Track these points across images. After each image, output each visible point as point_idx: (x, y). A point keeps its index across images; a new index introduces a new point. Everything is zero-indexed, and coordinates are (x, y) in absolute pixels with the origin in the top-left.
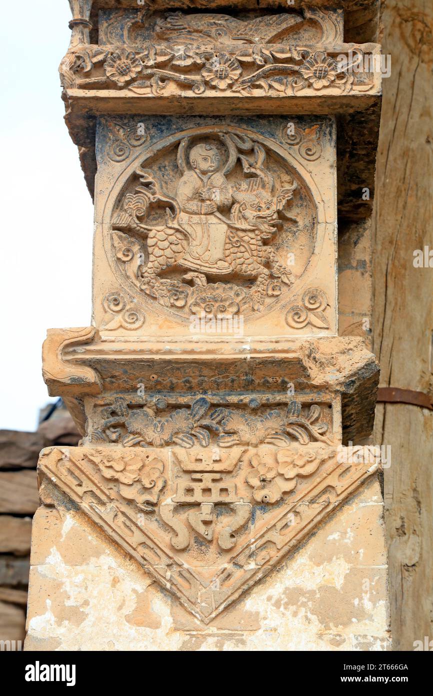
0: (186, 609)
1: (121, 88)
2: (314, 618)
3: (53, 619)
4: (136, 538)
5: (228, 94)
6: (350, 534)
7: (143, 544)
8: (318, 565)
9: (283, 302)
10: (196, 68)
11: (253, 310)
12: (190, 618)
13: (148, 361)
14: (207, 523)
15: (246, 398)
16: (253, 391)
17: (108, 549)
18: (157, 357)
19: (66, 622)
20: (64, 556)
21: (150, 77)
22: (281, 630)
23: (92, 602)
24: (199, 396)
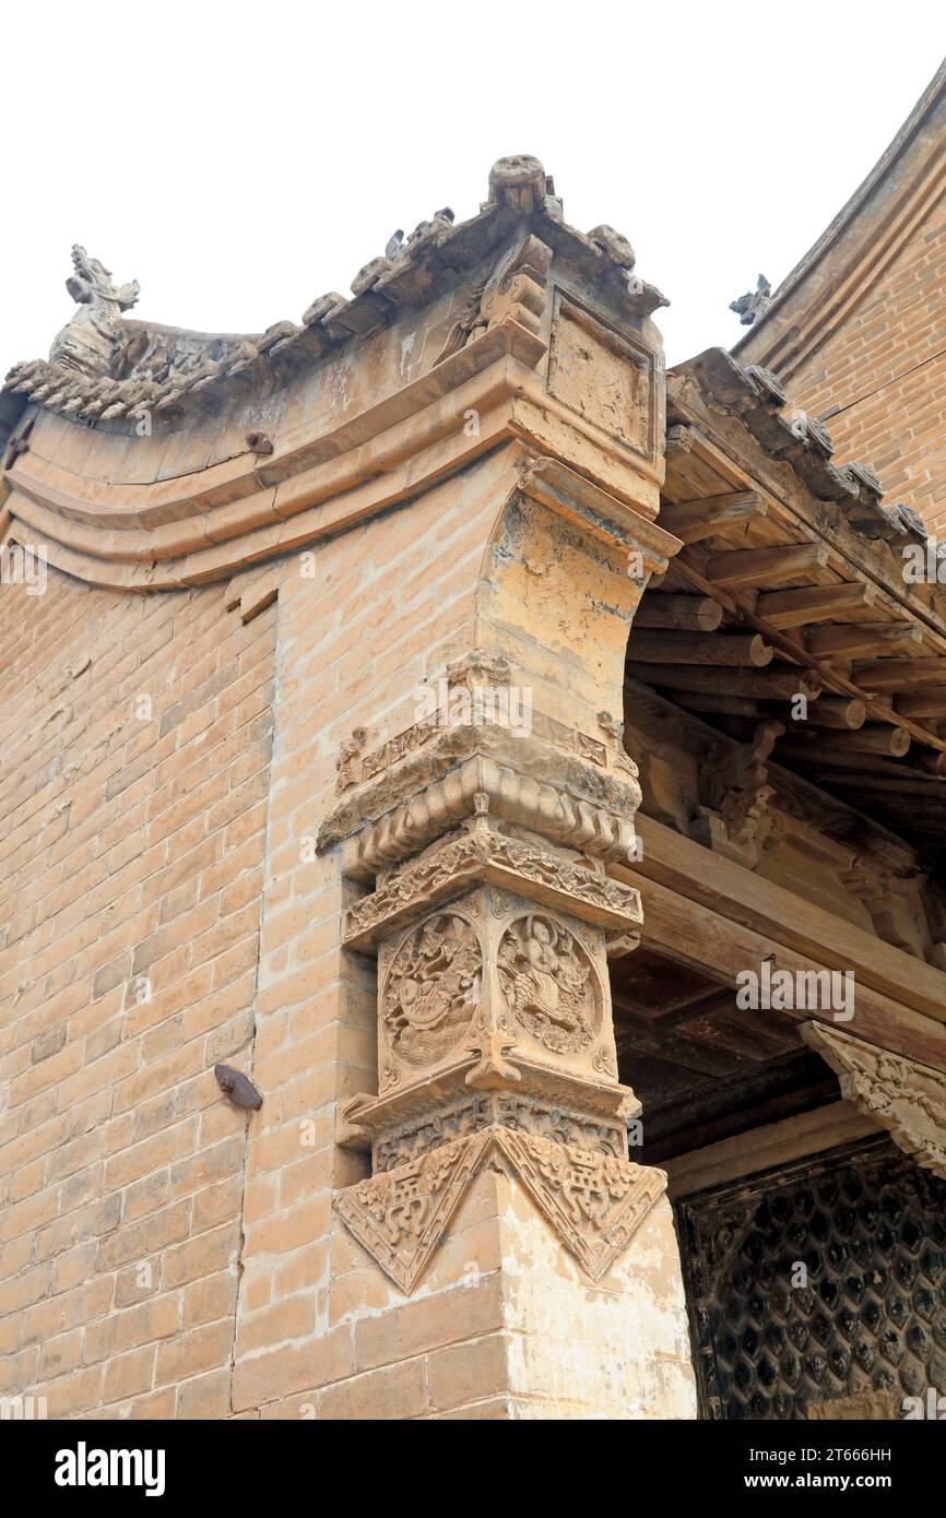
0: (583, 1270)
1: (514, 868)
2: (650, 1289)
3: (516, 1262)
4: (553, 1209)
5: (570, 894)
6: (659, 1230)
7: (557, 1213)
8: (645, 1249)
9: (591, 1051)
10: (553, 870)
11: (576, 1051)
12: (587, 1277)
13: (544, 1072)
14: (587, 1204)
15: (580, 1116)
16: (583, 1112)
17: (536, 1214)
18: (553, 1072)
19: (523, 1266)
20: (516, 1213)
21: (530, 867)
22: (635, 1294)
23: (536, 1252)
24: (555, 1108)
